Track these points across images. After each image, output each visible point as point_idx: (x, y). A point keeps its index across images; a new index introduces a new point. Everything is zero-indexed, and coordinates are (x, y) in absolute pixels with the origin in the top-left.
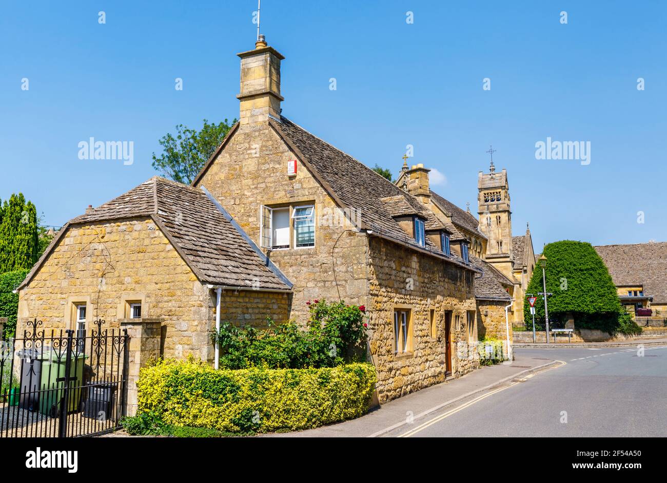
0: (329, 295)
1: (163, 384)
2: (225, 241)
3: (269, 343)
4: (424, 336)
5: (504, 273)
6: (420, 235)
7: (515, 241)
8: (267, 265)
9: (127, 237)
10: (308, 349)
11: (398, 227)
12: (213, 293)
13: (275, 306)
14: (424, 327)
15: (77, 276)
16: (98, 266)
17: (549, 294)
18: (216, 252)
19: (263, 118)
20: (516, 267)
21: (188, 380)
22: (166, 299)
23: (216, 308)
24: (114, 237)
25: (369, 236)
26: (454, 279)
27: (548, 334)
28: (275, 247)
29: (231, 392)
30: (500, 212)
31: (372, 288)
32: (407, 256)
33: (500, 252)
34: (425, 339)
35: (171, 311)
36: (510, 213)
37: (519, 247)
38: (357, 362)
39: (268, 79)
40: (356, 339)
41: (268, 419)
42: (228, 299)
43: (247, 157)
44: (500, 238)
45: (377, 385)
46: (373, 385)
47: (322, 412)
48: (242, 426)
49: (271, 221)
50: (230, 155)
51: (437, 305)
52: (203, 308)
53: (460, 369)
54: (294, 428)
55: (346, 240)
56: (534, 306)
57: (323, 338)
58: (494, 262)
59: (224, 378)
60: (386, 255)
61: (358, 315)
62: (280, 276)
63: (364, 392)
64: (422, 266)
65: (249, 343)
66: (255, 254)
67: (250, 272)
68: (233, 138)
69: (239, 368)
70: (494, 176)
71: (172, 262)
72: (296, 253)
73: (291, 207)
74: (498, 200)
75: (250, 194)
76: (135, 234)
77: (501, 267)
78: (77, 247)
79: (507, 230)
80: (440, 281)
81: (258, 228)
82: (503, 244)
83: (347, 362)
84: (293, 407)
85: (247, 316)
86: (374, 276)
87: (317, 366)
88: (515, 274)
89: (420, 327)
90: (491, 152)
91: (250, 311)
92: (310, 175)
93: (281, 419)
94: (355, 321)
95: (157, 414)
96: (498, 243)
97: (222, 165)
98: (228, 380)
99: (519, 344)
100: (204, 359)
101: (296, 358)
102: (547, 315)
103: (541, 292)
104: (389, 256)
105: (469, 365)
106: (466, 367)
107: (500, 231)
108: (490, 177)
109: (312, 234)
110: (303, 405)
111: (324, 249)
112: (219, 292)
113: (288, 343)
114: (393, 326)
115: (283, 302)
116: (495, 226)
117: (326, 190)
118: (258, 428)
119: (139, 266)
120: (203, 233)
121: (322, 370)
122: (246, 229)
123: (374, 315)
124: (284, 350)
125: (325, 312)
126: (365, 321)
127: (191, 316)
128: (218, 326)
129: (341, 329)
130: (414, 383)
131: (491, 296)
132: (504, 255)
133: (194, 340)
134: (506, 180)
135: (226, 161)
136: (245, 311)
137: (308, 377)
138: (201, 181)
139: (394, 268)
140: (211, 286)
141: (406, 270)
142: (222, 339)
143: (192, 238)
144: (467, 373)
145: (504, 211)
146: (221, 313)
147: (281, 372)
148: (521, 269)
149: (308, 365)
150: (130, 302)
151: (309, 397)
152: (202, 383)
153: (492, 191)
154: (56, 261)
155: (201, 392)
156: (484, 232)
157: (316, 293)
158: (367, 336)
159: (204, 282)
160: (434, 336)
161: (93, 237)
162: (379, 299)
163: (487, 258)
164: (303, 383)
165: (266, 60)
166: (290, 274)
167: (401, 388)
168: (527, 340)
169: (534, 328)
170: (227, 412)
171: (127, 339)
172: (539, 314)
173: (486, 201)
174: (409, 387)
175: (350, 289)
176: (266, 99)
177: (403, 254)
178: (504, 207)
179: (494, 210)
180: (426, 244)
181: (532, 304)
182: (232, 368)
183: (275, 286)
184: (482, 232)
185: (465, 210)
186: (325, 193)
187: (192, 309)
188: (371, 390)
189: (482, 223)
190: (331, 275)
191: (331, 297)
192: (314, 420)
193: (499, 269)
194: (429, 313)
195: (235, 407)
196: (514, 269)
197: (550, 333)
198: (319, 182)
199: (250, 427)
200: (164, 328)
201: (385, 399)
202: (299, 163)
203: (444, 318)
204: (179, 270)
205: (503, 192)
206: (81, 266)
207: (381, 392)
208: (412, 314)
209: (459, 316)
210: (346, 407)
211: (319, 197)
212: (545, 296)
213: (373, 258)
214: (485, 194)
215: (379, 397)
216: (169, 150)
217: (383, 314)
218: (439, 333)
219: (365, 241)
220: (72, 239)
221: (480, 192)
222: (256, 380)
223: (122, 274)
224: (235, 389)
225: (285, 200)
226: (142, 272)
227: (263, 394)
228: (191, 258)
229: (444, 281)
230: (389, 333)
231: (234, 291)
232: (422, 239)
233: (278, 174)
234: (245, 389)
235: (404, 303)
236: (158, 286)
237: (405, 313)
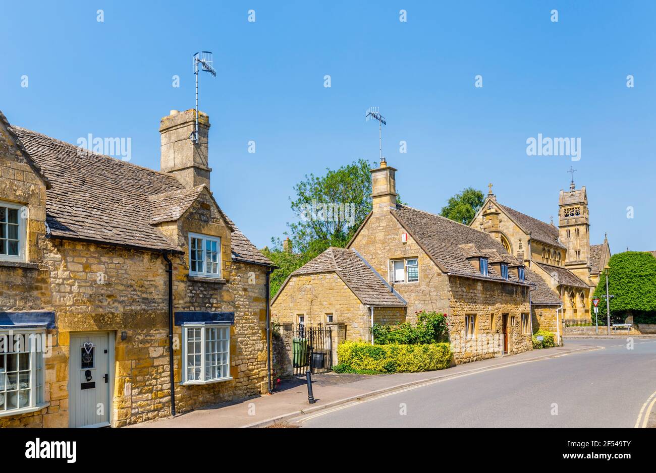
0: (427, 308)
1: (350, 351)
2: (370, 281)
3: (398, 333)
4: (486, 329)
5: (582, 277)
6: (484, 267)
7: (592, 249)
8: (392, 292)
9: (323, 282)
10: (417, 336)
11: (469, 265)
12: (369, 309)
13: (398, 314)
14: (486, 324)
15: (298, 301)
16: (309, 296)
17: (611, 296)
18: (367, 287)
19: (387, 209)
20: (592, 272)
21: (362, 349)
22: (346, 312)
23: (371, 316)
24: (316, 282)
25: (449, 276)
26: (511, 293)
27: (609, 329)
28: (396, 282)
29: (382, 354)
30: (578, 225)
31: (451, 303)
32: (474, 283)
33: (578, 260)
34: (487, 331)
35: (349, 318)
36: (587, 225)
37: (597, 255)
38: (443, 342)
39: (389, 185)
40: (442, 331)
41: (400, 367)
42: (376, 312)
43: (378, 231)
44: (579, 248)
45: (455, 354)
46: (452, 354)
47: (425, 365)
48: (388, 369)
49: (393, 267)
50: (368, 230)
51: (496, 311)
52: (365, 317)
53: (515, 350)
54: (412, 371)
55: (436, 278)
56: (597, 306)
57: (424, 330)
58: (572, 269)
59: (379, 348)
60: (460, 285)
61: (443, 319)
62: (400, 298)
63: (447, 357)
64: (485, 287)
65: (388, 333)
66: (385, 286)
67: (384, 297)
68: (369, 220)
69: (384, 344)
70: (574, 193)
71: (348, 294)
72: (409, 286)
73: (404, 260)
74: (578, 214)
75: (381, 252)
76: (327, 280)
77: (578, 273)
78: (297, 287)
79: (585, 241)
80: (498, 296)
81: (387, 272)
82: (581, 253)
83: (438, 343)
84: (411, 362)
85: (385, 320)
86: (453, 297)
87: (422, 343)
88: (591, 279)
89: (483, 324)
90: (572, 171)
91: (386, 317)
92: (415, 242)
93: (406, 367)
94: (442, 322)
95: (348, 364)
96: (576, 252)
97: (364, 236)
98: (380, 349)
99: (582, 336)
100: (367, 340)
101: (411, 339)
102: (608, 313)
103: (604, 295)
104: (461, 285)
105: (522, 348)
106: (520, 349)
107: (578, 241)
108: (570, 194)
109: (416, 274)
110: (416, 361)
111: (424, 283)
112: (372, 309)
113: (407, 333)
114: (464, 324)
115: (402, 312)
116: (574, 238)
117: (424, 250)
118: (395, 371)
119: (330, 296)
120: (360, 278)
121: (425, 345)
122: (380, 272)
123: (453, 318)
124: (405, 336)
125: (425, 317)
126: (447, 321)
127: (359, 320)
128: (372, 325)
129: (434, 325)
130: (479, 355)
131: (546, 302)
132: (582, 263)
133: (361, 331)
134: (585, 196)
135: (366, 234)
136: (384, 317)
137: (418, 348)
138: (352, 245)
139: (465, 291)
140: (369, 306)
141: (473, 292)
142: (375, 331)
143: (355, 281)
144: (520, 353)
145: (583, 224)
146: (374, 319)
147: (404, 346)
148: (597, 274)
149: (417, 343)
150: (327, 314)
151: (419, 357)
152: (369, 351)
153: (571, 207)
154: (286, 294)
155: (368, 354)
156: (563, 243)
157: (420, 307)
158: (448, 329)
159: (365, 304)
160: (494, 329)
161: (304, 282)
162: (456, 309)
163: (566, 266)
164: (415, 351)
165: (387, 174)
166: (405, 296)
167: (470, 358)
168: (591, 333)
169: (597, 324)
170: (381, 363)
171: (331, 331)
172: (602, 313)
173: (566, 216)
174: (475, 358)
175: (439, 304)
176: (388, 198)
177: (471, 282)
178: (583, 220)
179: (573, 224)
180: (489, 272)
181: (596, 304)
182: (381, 344)
183: (398, 304)
184: (562, 243)
185: (549, 223)
186: (424, 252)
187: (360, 317)
188: (451, 356)
189: (562, 235)
190: (428, 297)
191: (429, 309)
192: (421, 368)
193: (577, 275)
194: (490, 316)
195: (384, 361)
196: (591, 274)
197: (611, 327)
198: (420, 246)
199: (391, 370)
200: (346, 326)
201: (459, 362)
202: (408, 235)
203: (501, 318)
204: (351, 298)
205: (582, 207)
206: (299, 296)
207: (457, 358)
208: (477, 316)
209: (514, 317)
210: (437, 363)
211: (420, 254)
212: (608, 298)
213: (452, 287)
214: (565, 210)
215: (456, 361)
216: (301, 194)
217: (458, 317)
218: (497, 327)
219: (447, 278)
220: (293, 283)
221: (561, 208)
222: (394, 349)
223: (322, 300)
224: (384, 353)
225: (401, 256)
226: (332, 299)
227: (397, 355)
228: (358, 292)
229: (502, 295)
230: (462, 327)
231: (378, 307)
232: (486, 268)
233: (396, 241)
234: (389, 354)
235: (472, 310)
236: (341, 306)
237: (473, 316)
